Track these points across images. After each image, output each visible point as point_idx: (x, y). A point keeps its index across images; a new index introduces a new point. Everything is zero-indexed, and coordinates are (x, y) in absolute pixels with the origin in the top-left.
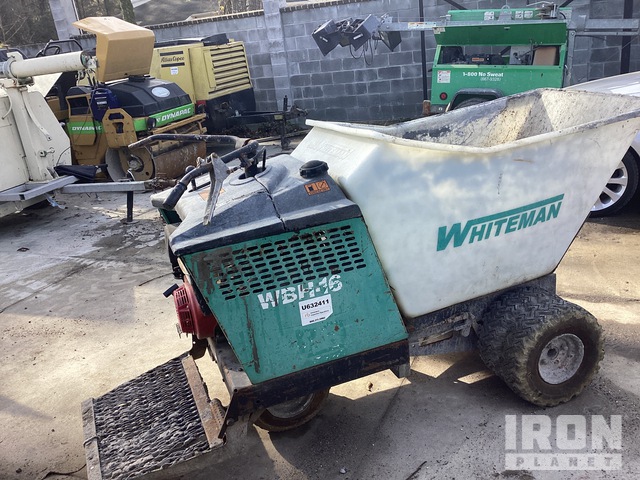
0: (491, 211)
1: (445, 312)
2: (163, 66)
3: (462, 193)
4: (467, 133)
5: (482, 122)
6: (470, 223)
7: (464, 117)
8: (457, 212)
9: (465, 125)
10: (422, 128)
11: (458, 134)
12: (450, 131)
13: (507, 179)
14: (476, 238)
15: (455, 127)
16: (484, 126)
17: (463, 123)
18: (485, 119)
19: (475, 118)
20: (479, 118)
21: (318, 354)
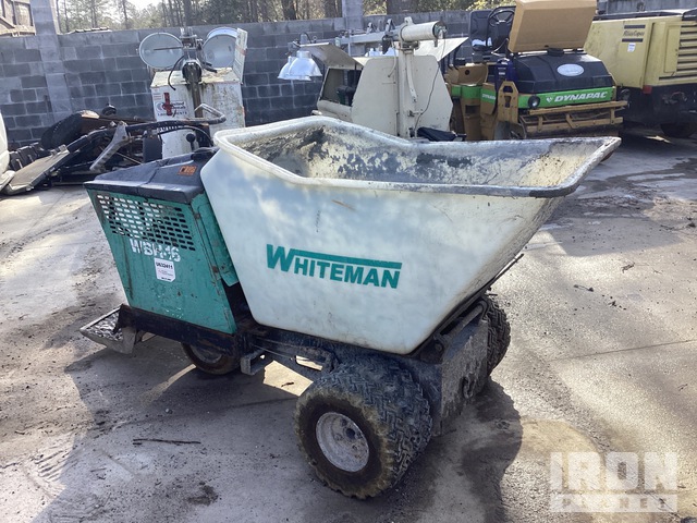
0: (311, 248)
1: (312, 341)
2: (624, 40)
3: (283, 218)
4: (491, 172)
5: (512, 164)
6: (293, 252)
7: (490, 152)
8: (280, 235)
9: (491, 162)
10: (439, 153)
11: (480, 171)
12: (471, 164)
13: (326, 218)
14: (301, 270)
15: (478, 161)
16: (514, 169)
17: (488, 159)
18: (517, 162)
19: (504, 157)
20: (509, 157)
21: (168, 307)
